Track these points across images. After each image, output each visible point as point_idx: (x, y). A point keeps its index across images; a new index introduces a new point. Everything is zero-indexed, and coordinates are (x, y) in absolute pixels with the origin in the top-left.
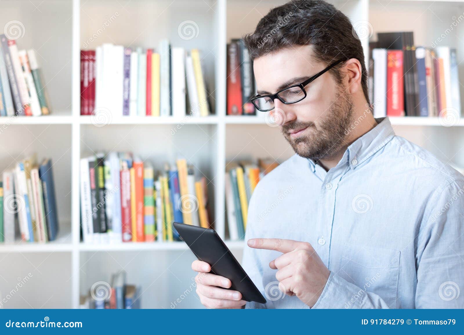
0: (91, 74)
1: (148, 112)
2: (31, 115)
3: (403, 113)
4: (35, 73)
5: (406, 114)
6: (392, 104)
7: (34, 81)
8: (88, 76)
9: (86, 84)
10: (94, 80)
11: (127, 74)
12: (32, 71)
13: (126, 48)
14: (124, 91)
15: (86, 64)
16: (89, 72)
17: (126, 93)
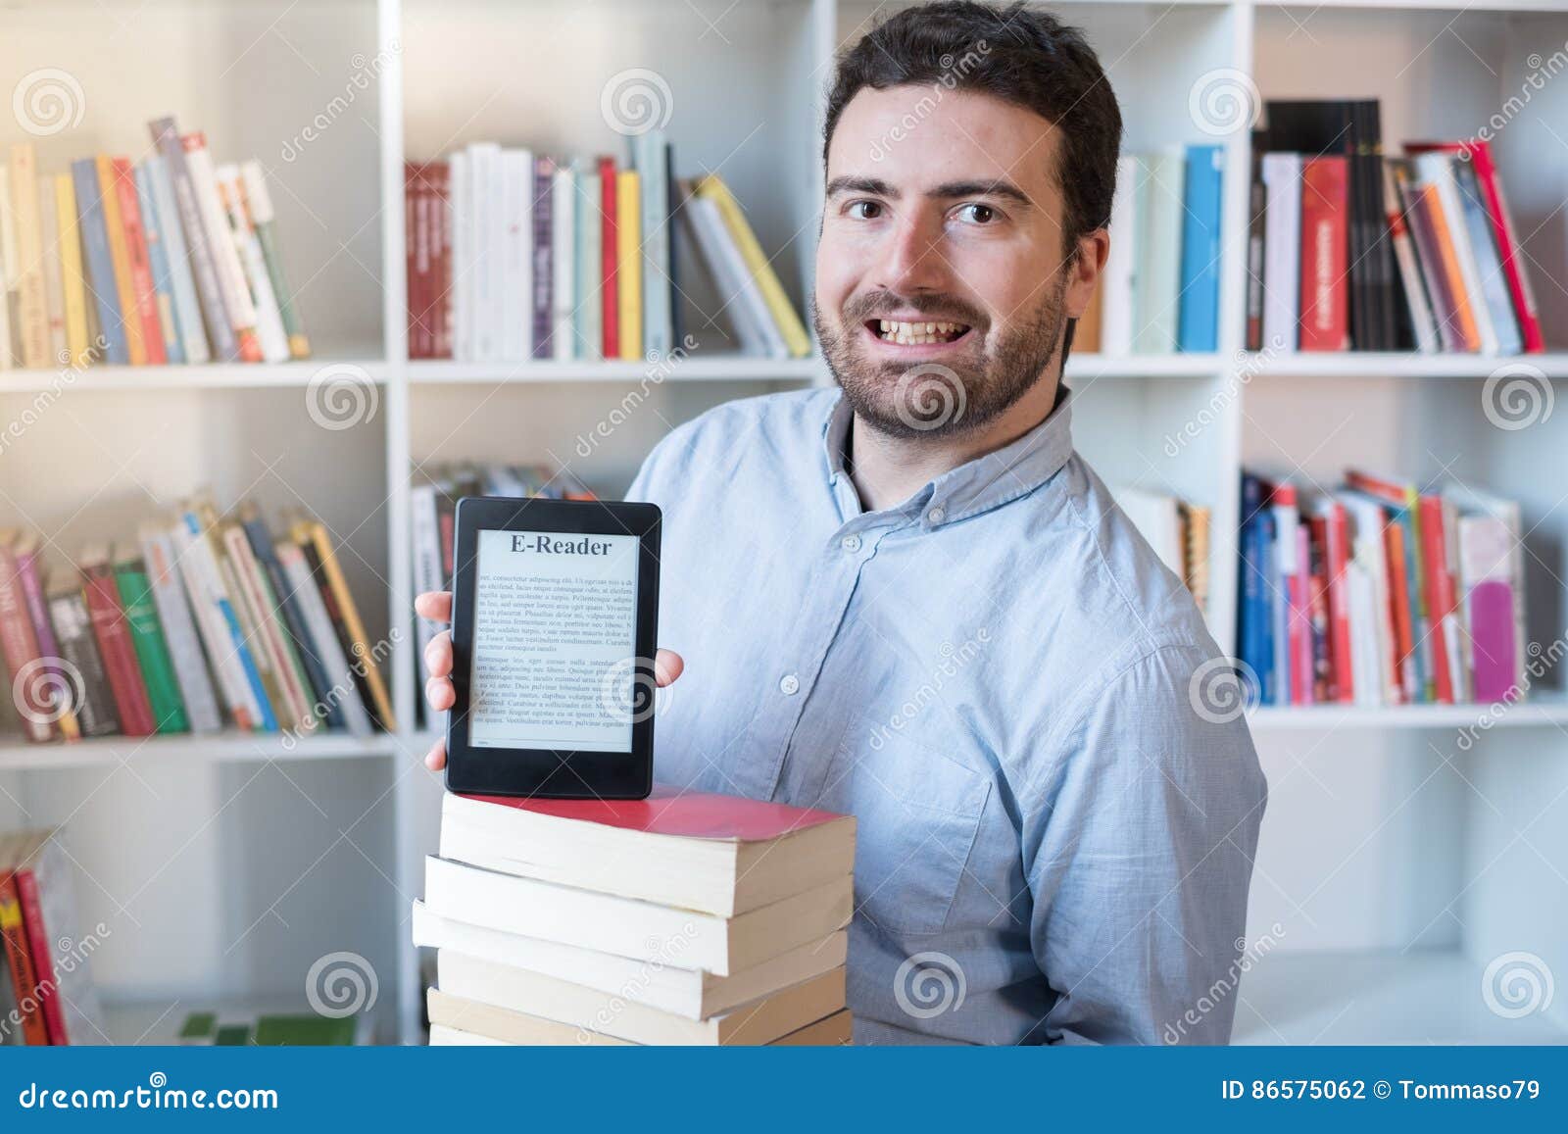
0: (436, 235)
1: (611, 347)
2: (260, 359)
3: (1345, 342)
4: (267, 234)
5: (1355, 347)
6: (1314, 315)
7: (266, 256)
8: (430, 242)
9: (423, 265)
10: (446, 250)
11: (543, 235)
12: (256, 228)
13: (539, 157)
14: (536, 285)
15: (423, 204)
16: (430, 229)
17: (543, 291)
